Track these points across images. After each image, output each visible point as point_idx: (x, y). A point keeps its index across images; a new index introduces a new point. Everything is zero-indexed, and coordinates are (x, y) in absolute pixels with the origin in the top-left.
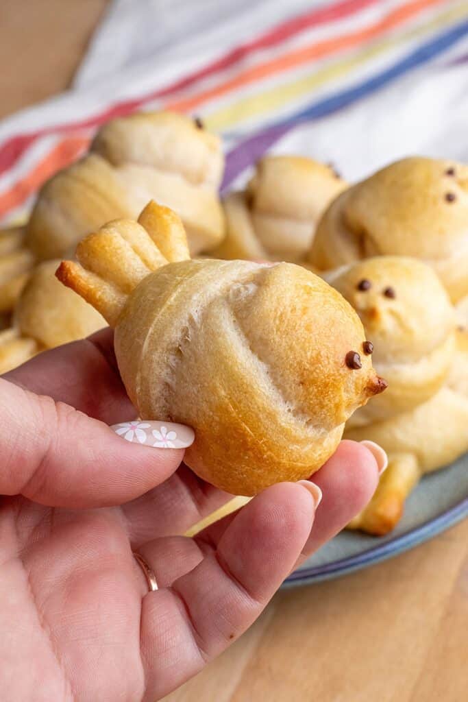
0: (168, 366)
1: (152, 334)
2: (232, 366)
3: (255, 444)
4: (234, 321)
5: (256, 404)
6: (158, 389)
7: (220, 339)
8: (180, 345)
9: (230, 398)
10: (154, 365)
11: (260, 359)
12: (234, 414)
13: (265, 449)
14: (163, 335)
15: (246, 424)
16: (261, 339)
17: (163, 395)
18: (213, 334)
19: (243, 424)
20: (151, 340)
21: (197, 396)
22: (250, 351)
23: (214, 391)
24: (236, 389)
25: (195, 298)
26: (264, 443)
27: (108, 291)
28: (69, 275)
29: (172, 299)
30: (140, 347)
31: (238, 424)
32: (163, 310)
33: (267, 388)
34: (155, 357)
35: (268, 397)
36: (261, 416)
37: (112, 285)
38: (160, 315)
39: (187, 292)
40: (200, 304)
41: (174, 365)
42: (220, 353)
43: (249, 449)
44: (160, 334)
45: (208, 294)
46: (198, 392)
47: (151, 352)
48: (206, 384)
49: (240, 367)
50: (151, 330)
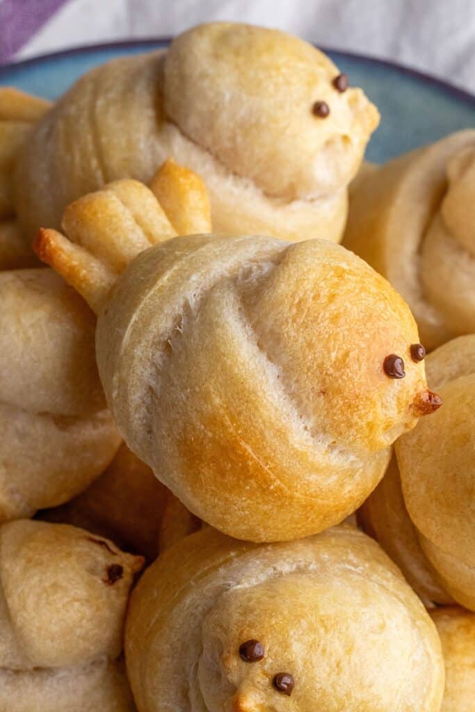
0: (153, 364)
1: (136, 322)
2: (231, 366)
3: (259, 469)
4: (240, 309)
5: (261, 417)
6: (139, 394)
7: (219, 331)
8: (170, 338)
9: (227, 408)
10: (136, 361)
11: (269, 358)
12: (231, 430)
13: (273, 477)
14: (150, 324)
15: (247, 443)
16: (272, 332)
17: (144, 402)
18: (211, 324)
19: (243, 443)
20: (134, 331)
21: (185, 404)
22: (256, 348)
23: (206, 397)
24: (236, 396)
25: (194, 278)
26: (269, 469)
27: (96, 269)
28: (47, 247)
29: (165, 278)
30: (121, 338)
31: (236, 442)
32: (152, 292)
33: (276, 396)
34: (138, 352)
35: (276, 409)
36: (266, 433)
37: (102, 263)
38: (148, 299)
39: (185, 271)
40: (201, 286)
41: (160, 363)
42: (218, 349)
43: (251, 477)
44: (146, 321)
45: (212, 275)
46: (188, 398)
47: (133, 344)
48: (197, 389)
49: (241, 367)
50: (135, 318)
